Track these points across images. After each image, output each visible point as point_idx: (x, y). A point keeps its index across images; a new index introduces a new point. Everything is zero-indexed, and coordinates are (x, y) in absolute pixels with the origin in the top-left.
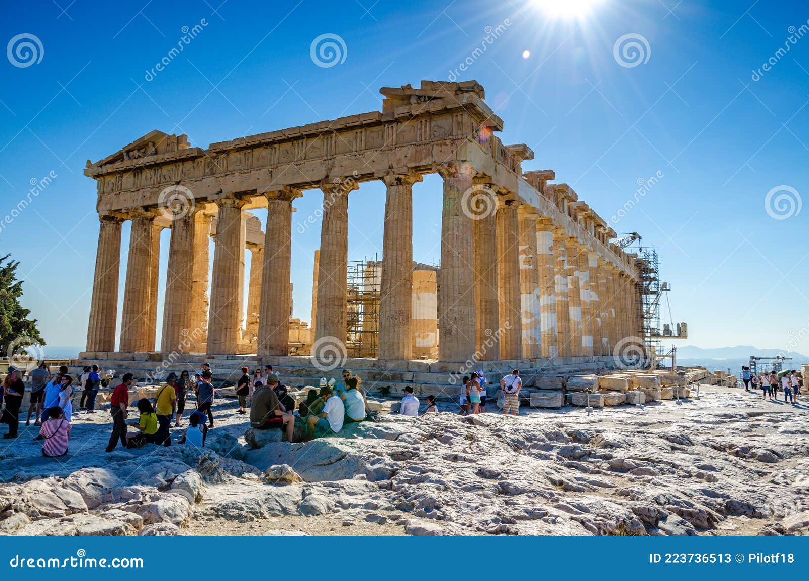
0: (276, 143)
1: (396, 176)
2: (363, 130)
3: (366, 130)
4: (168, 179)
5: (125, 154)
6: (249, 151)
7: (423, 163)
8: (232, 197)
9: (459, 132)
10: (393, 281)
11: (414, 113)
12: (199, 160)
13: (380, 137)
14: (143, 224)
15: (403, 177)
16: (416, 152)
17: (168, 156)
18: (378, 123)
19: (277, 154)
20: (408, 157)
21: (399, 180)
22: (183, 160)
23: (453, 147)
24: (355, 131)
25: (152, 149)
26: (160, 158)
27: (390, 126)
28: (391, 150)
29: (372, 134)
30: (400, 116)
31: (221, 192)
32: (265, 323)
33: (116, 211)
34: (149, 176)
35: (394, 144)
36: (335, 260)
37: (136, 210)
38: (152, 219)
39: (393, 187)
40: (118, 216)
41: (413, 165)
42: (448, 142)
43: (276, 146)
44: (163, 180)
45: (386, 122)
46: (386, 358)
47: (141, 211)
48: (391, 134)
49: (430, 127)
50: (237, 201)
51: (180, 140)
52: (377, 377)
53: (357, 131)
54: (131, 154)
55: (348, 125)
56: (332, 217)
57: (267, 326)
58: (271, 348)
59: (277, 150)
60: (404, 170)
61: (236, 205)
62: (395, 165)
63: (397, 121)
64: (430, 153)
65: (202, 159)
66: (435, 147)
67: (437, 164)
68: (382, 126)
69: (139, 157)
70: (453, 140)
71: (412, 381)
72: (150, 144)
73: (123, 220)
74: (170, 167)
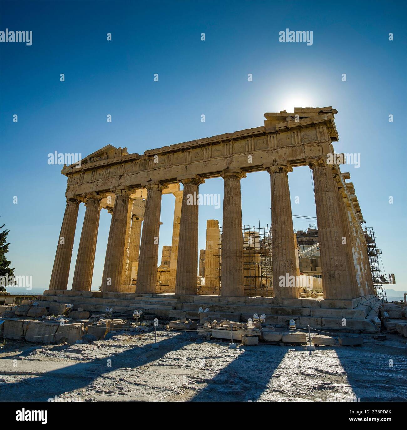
0: (190, 149)
1: (279, 166)
2: (252, 139)
3: (254, 139)
4: (114, 174)
5: (88, 160)
6: (171, 154)
7: (298, 158)
8: (158, 183)
9: (322, 138)
10: (283, 238)
11: (290, 126)
12: (136, 161)
13: (265, 142)
14: (95, 203)
15: (283, 167)
16: (293, 151)
17: (116, 160)
18: (264, 134)
19: (191, 155)
20: (287, 154)
21: (281, 169)
22: (125, 162)
23: (320, 148)
24: (246, 140)
25: (105, 156)
26: (111, 161)
27: (272, 136)
28: (274, 150)
29: (258, 141)
30: (280, 128)
31: (151, 180)
32: (182, 270)
33: (78, 195)
34: (102, 173)
35: (276, 146)
36: (235, 224)
37: (91, 194)
38: (100, 200)
39: (276, 174)
40: (78, 198)
41: (291, 159)
42: (315, 144)
43: (190, 150)
44: (111, 175)
45: (269, 133)
46: (282, 297)
47: (95, 195)
48: (273, 140)
49: (301, 136)
50: (160, 186)
51: (124, 150)
52: (279, 312)
53: (248, 139)
54: (92, 159)
55: (243, 136)
56: (232, 194)
57: (184, 272)
58: (187, 289)
59: (191, 153)
60: (285, 162)
61: (160, 189)
62: (277, 159)
63: (276, 132)
64: (303, 151)
65: (138, 161)
66: (306, 148)
67: (309, 158)
68: (266, 136)
69: (97, 161)
70: (319, 143)
71: (310, 315)
72: (105, 153)
73: (80, 202)
74: (116, 167)
